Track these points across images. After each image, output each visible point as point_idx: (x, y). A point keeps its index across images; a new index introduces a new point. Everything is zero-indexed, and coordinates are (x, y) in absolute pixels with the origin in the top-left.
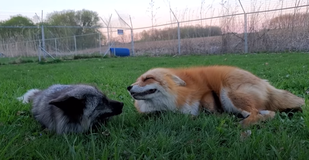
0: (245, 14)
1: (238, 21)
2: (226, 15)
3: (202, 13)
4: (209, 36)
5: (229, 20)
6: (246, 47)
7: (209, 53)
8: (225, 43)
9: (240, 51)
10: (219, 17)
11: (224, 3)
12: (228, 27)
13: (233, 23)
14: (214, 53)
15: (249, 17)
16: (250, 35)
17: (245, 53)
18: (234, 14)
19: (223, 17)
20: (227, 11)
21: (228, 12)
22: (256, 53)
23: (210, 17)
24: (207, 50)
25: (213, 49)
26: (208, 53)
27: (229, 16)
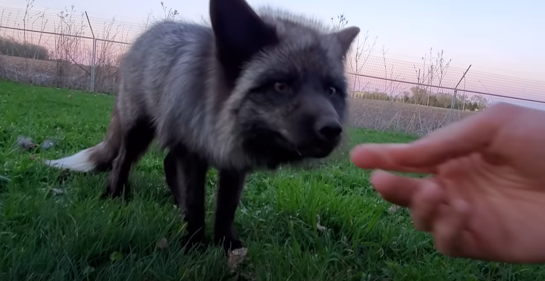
0: (95, 40)
1: (82, 46)
2: (65, 34)
3: (26, 21)
4: (36, 58)
5: (69, 41)
6: (92, 84)
7: (33, 81)
8: (61, 72)
9: (82, 88)
10: (55, 34)
11: (64, 16)
12: (67, 51)
13: (76, 48)
14: (42, 84)
15: (100, 44)
16: (98, 69)
17: (90, 91)
18: (78, 35)
19: (61, 35)
20: (68, 28)
21: (70, 29)
22: (105, 93)
23: (40, 31)
24: (30, 77)
25: (41, 77)
26: (31, 82)
27: (71, 36)
